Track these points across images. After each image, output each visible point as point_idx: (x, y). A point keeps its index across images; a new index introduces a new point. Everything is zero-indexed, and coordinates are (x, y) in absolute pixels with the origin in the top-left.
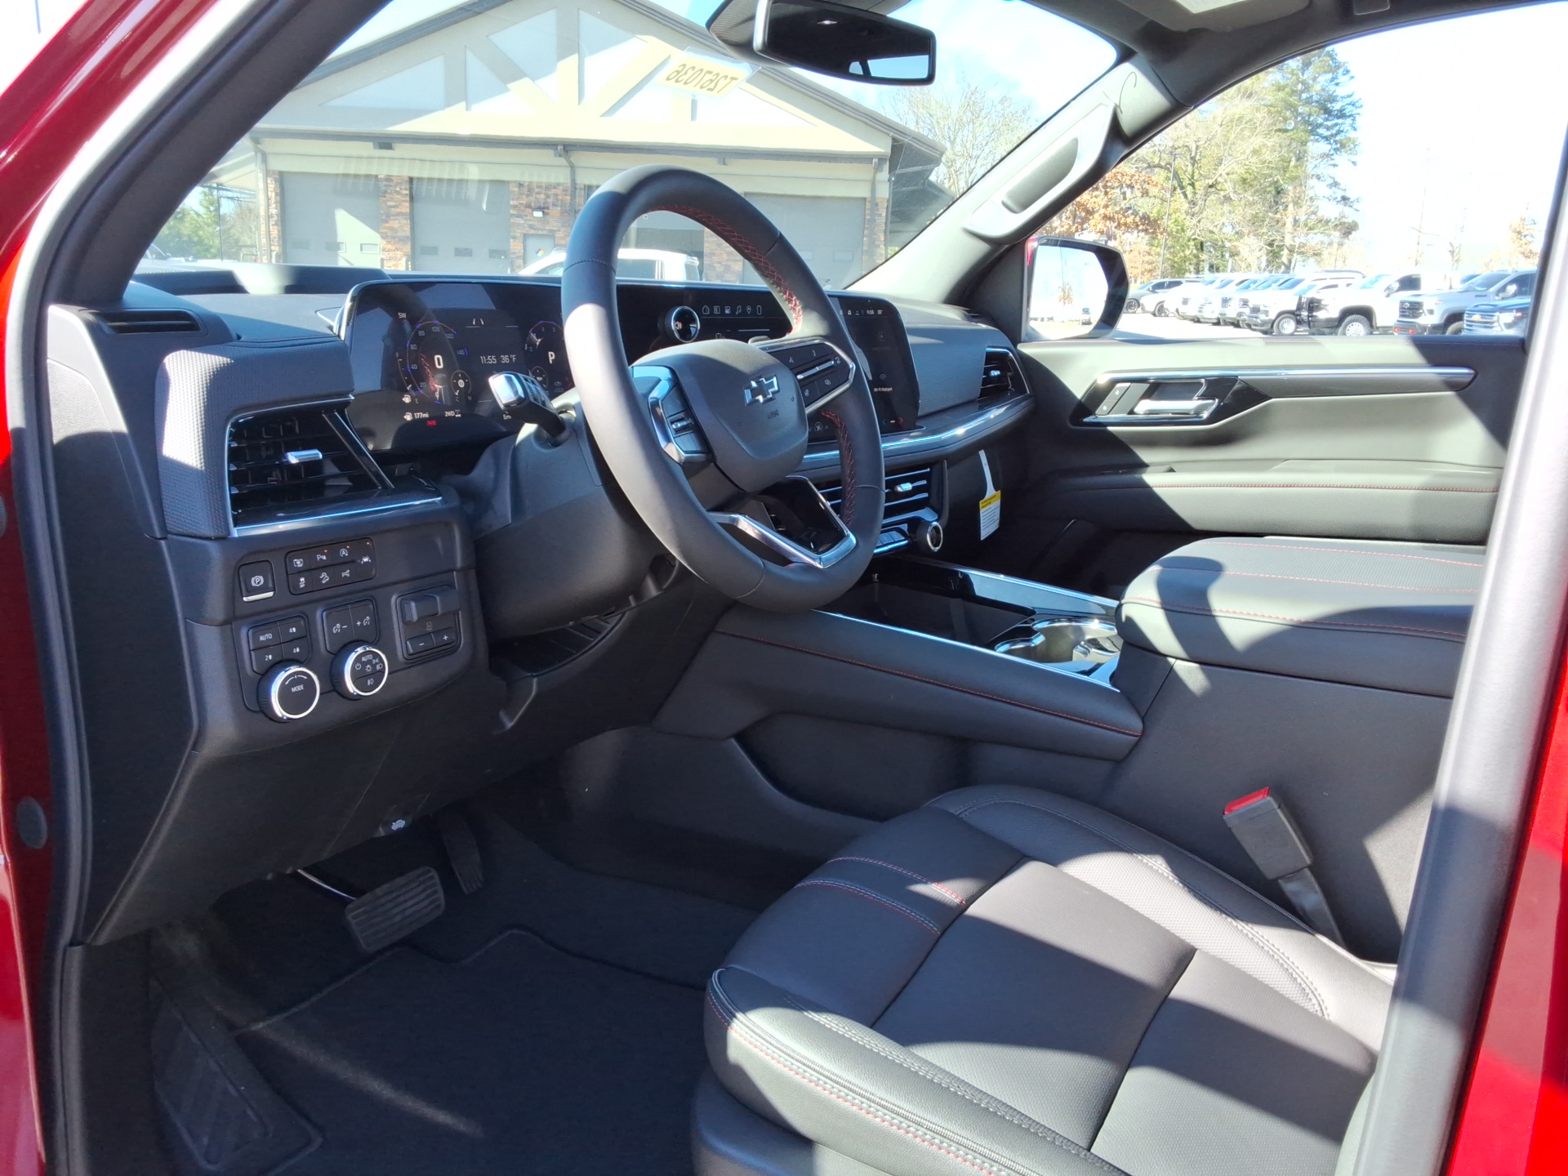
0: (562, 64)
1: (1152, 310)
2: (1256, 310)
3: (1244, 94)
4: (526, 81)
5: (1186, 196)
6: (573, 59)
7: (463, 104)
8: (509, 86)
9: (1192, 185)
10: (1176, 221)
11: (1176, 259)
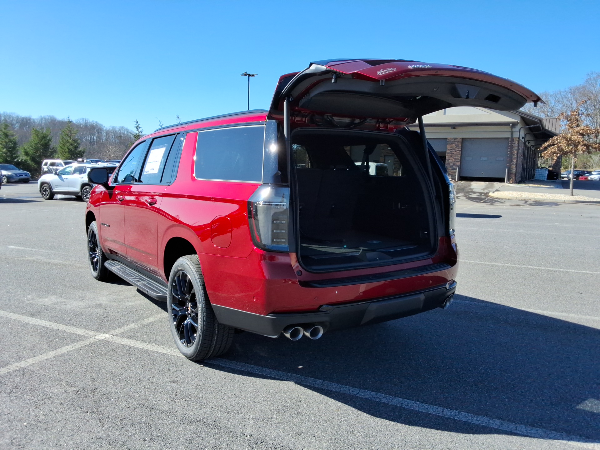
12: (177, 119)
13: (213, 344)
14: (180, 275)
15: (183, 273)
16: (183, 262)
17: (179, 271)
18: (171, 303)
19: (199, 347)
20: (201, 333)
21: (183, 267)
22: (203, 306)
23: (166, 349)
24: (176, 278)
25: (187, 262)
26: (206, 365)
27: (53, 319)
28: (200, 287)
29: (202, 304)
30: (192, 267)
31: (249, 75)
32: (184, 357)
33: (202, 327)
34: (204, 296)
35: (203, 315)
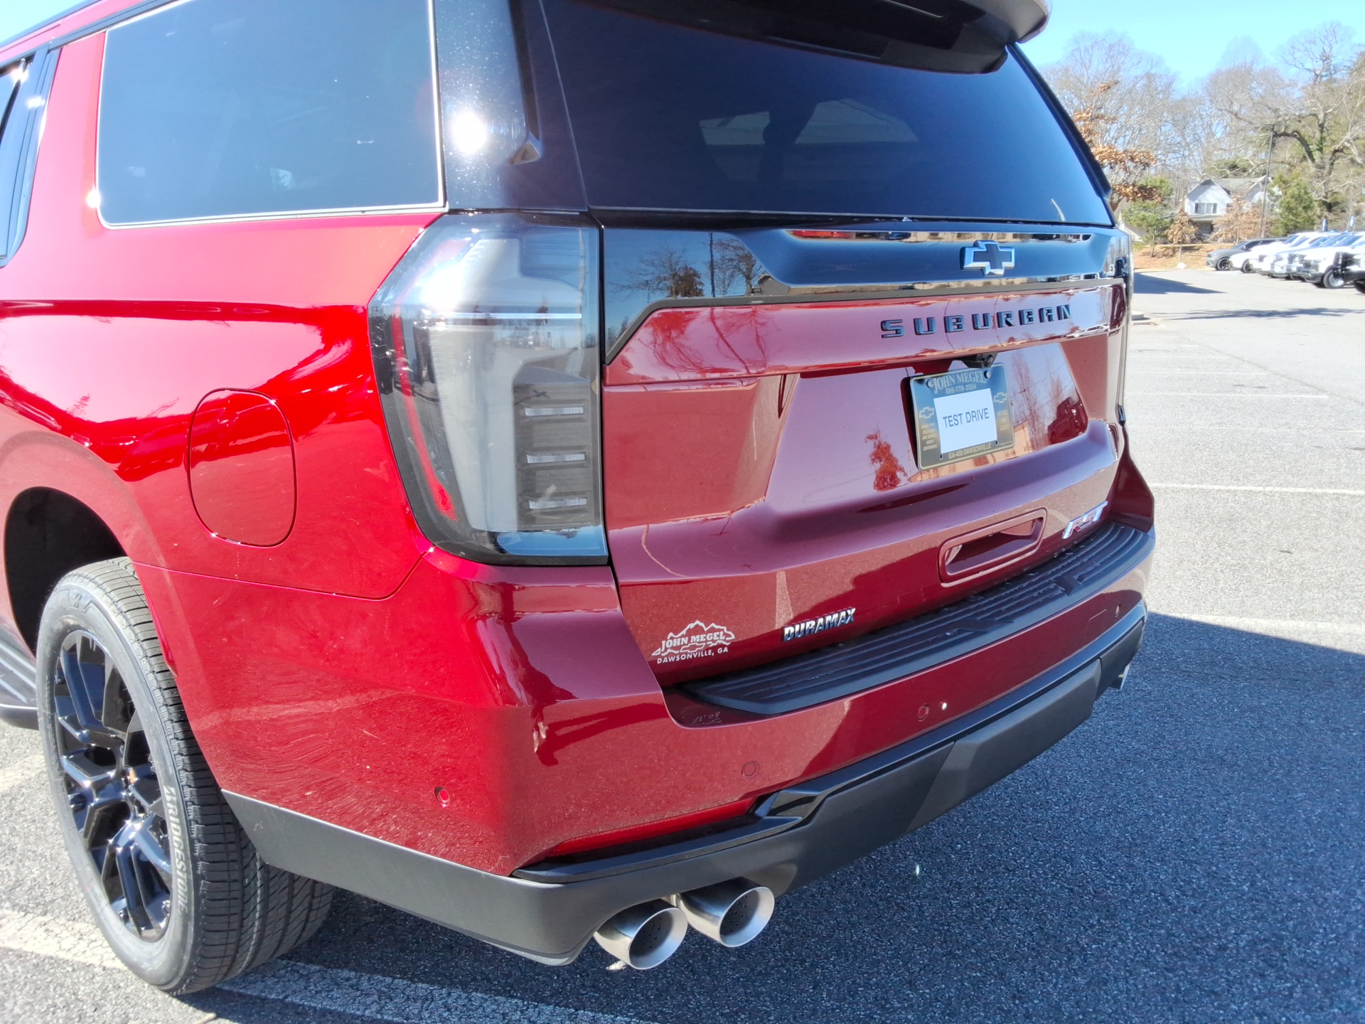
13: (251, 938)
14: (75, 646)
15: (85, 641)
16: (79, 596)
17: (68, 629)
18: (56, 750)
19: (186, 958)
20: (188, 905)
21: (82, 617)
22: (183, 796)
23: (57, 930)
24: (62, 659)
25: (96, 594)
28: (164, 709)
29: (181, 788)
30: (118, 621)
33: (188, 880)
34: (184, 751)
35: (190, 833)
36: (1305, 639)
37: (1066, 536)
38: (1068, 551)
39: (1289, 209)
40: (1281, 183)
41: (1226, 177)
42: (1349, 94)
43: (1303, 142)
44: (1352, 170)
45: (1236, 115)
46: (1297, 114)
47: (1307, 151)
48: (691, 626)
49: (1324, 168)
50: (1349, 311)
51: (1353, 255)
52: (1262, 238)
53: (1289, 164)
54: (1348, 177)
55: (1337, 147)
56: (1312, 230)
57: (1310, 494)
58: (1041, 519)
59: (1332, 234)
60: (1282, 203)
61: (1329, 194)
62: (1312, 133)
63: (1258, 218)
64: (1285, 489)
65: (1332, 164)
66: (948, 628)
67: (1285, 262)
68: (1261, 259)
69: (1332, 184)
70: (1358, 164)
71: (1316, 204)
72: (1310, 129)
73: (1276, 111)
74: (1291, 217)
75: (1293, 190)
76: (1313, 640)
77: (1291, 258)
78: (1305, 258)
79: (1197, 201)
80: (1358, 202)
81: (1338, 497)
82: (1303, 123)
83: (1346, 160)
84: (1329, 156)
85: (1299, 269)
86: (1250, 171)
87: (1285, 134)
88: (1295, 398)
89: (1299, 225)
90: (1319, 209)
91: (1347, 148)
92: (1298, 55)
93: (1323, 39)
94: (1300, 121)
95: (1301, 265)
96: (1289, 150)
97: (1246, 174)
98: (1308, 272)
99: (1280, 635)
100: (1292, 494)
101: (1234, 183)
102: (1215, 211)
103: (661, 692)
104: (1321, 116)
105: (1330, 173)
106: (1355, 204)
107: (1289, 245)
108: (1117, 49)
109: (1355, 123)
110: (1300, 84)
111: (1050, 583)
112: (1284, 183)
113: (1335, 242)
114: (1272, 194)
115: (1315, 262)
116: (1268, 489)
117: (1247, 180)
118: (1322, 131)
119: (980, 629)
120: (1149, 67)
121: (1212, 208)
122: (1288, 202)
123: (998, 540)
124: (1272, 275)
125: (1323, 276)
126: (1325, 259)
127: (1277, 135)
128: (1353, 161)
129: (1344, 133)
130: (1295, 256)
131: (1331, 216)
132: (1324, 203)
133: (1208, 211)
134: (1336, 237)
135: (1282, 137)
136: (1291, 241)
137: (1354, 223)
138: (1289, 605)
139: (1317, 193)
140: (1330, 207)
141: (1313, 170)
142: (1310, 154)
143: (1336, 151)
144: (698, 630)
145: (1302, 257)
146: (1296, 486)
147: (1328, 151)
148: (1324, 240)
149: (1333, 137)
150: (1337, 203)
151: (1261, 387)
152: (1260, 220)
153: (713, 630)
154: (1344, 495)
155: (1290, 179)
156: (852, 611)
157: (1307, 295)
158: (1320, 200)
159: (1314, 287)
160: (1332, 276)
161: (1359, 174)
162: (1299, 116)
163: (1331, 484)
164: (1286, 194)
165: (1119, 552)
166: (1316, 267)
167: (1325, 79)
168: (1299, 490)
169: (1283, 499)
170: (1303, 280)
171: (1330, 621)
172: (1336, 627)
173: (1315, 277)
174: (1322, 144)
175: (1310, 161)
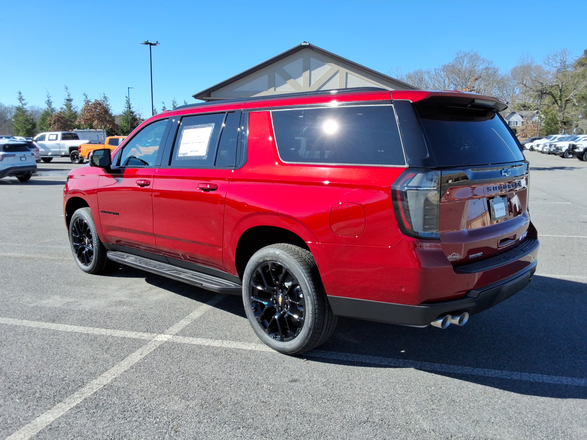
0: (304, 74)
1: (529, 148)
2: (557, 149)
3: (581, 64)
4: (292, 79)
5: (558, 104)
6: (308, 72)
7: (273, 88)
8: (287, 82)
9: (561, 100)
10: (552, 114)
11: (552, 129)
12: (66, 89)
13: (321, 337)
14: (267, 265)
15: (274, 264)
16: (274, 252)
17: (265, 261)
20: (312, 326)
21: (274, 258)
22: (313, 298)
25: (281, 251)
26: (309, 358)
27: (81, 322)
30: (291, 257)
31: (151, 44)
32: (276, 352)
33: (313, 319)
34: (314, 287)
35: (315, 307)
36: (573, 280)
37: (520, 239)
38: (514, 248)
39: (548, 124)
40: (545, 113)
41: (522, 110)
42: (572, 77)
43: (554, 97)
44: (574, 109)
45: (525, 85)
46: (551, 85)
47: (555, 100)
48: (453, 254)
49: (562, 107)
50: (575, 168)
51: (576, 145)
52: (538, 137)
53: (548, 105)
54: (572, 111)
55: (567, 99)
56: (558, 134)
57: (569, 237)
58: (516, 235)
59: (567, 135)
60: (545, 121)
61: (565, 118)
62: (557, 93)
63: (536, 128)
64: (560, 236)
65: (566, 106)
66: (502, 258)
67: (548, 147)
68: (538, 146)
69: (565, 114)
70: (577, 106)
71: (559, 122)
72: (556, 91)
73: (542, 84)
74: (549, 127)
75: (550, 116)
76: (575, 281)
77: (550, 146)
78: (557, 146)
79: (509, 121)
80: (577, 121)
81: (578, 238)
82: (553, 88)
83: (571, 104)
84: (564, 102)
85: (554, 150)
86: (531, 108)
87: (546, 93)
88: (559, 204)
89: (552, 131)
90: (560, 125)
91: (572, 99)
92: (550, 61)
93: (560, 55)
94: (552, 88)
95: (555, 149)
96: (547, 100)
97: (530, 110)
98: (558, 152)
99: (564, 279)
100: (562, 237)
101: (524, 113)
102: (517, 125)
103: (452, 266)
104: (560, 86)
105: (565, 110)
106: (576, 122)
107: (549, 140)
108: (474, 58)
109: (575, 89)
110: (552, 73)
111: (519, 250)
112: (546, 113)
113: (568, 139)
114: (541, 118)
115: (561, 147)
116: (554, 236)
117: (530, 112)
118: (561, 92)
119: (508, 259)
120: (487, 65)
121: (516, 123)
122: (548, 121)
123: (507, 239)
124: (542, 152)
125: (564, 153)
126: (564, 146)
127: (542, 94)
128: (574, 105)
129: (570, 93)
130: (552, 145)
131: (566, 127)
132: (563, 121)
133: (514, 124)
134: (569, 137)
135: (544, 95)
136: (550, 138)
137: (576, 131)
138: (566, 271)
139: (560, 117)
140: (565, 123)
141: (558, 108)
142: (556, 101)
143: (567, 100)
144: (454, 255)
145: (555, 145)
146: (563, 235)
147: (564, 100)
148: (564, 138)
149: (566, 94)
150: (568, 122)
151: (545, 199)
152: (536, 129)
153: (457, 255)
154: (581, 238)
155: (548, 112)
156: (482, 253)
157: (557, 161)
158: (561, 121)
159: (560, 158)
160: (568, 153)
161: (577, 110)
162: (551, 86)
163: (575, 234)
164: (547, 118)
165: (532, 244)
166: (561, 150)
167: (562, 71)
168: (565, 236)
169: (559, 239)
170: (556, 155)
171: (580, 275)
172: (582, 277)
173: (561, 153)
174: (561, 97)
175: (556, 104)
